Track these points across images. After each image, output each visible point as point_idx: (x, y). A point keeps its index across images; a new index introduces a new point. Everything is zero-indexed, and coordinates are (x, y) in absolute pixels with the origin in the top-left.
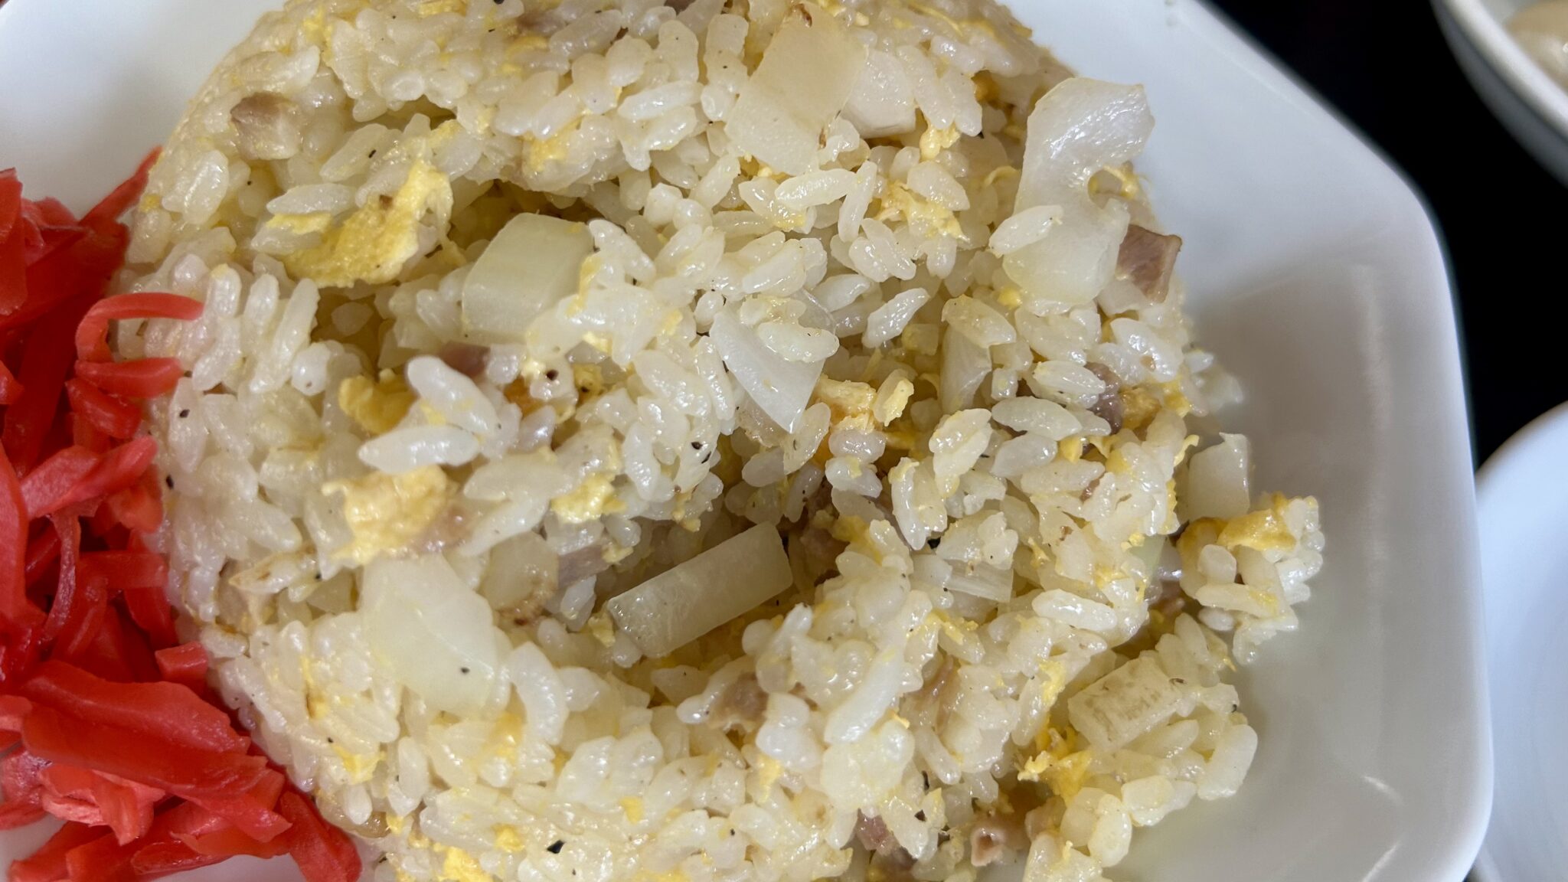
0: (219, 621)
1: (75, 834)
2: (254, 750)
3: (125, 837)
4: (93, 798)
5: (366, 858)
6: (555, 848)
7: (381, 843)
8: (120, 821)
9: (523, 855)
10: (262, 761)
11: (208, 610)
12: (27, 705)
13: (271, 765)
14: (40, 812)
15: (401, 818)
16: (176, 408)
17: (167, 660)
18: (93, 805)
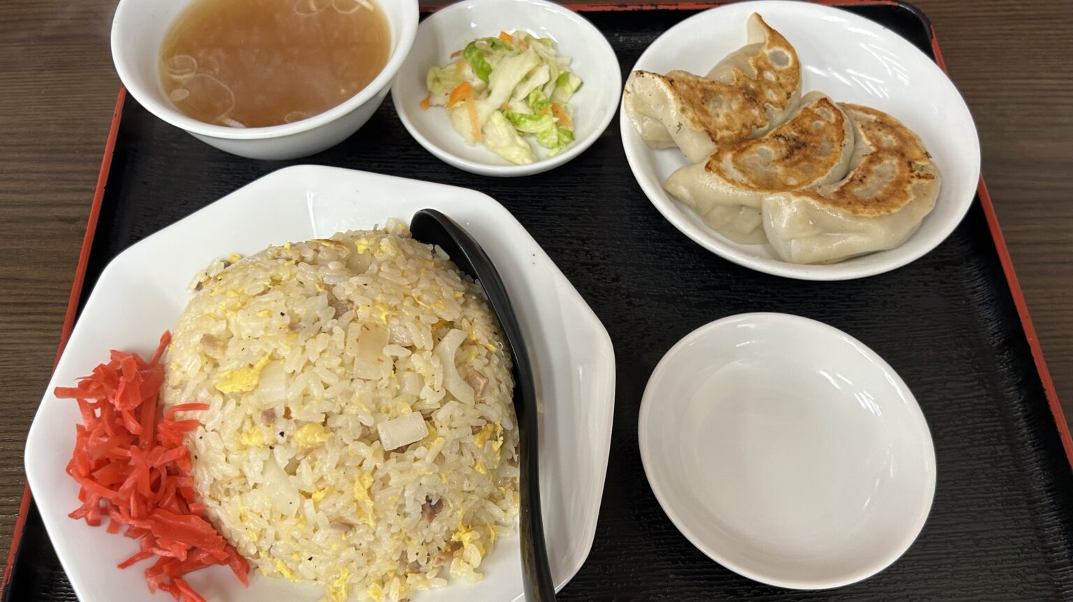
0: (210, 496)
1: (164, 560)
2: (218, 534)
3: (183, 559)
4: (170, 549)
5: (252, 567)
6: (310, 559)
7: (257, 561)
8: (181, 554)
9: (301, 561)
10: (221, 537)
11: (207, 493)
12: (154, 522)
13: (223, 538)
14: (152, 554)
15: (264, 551)
16: (198, 436)
17: (193, 508)
18: (169, 551)
